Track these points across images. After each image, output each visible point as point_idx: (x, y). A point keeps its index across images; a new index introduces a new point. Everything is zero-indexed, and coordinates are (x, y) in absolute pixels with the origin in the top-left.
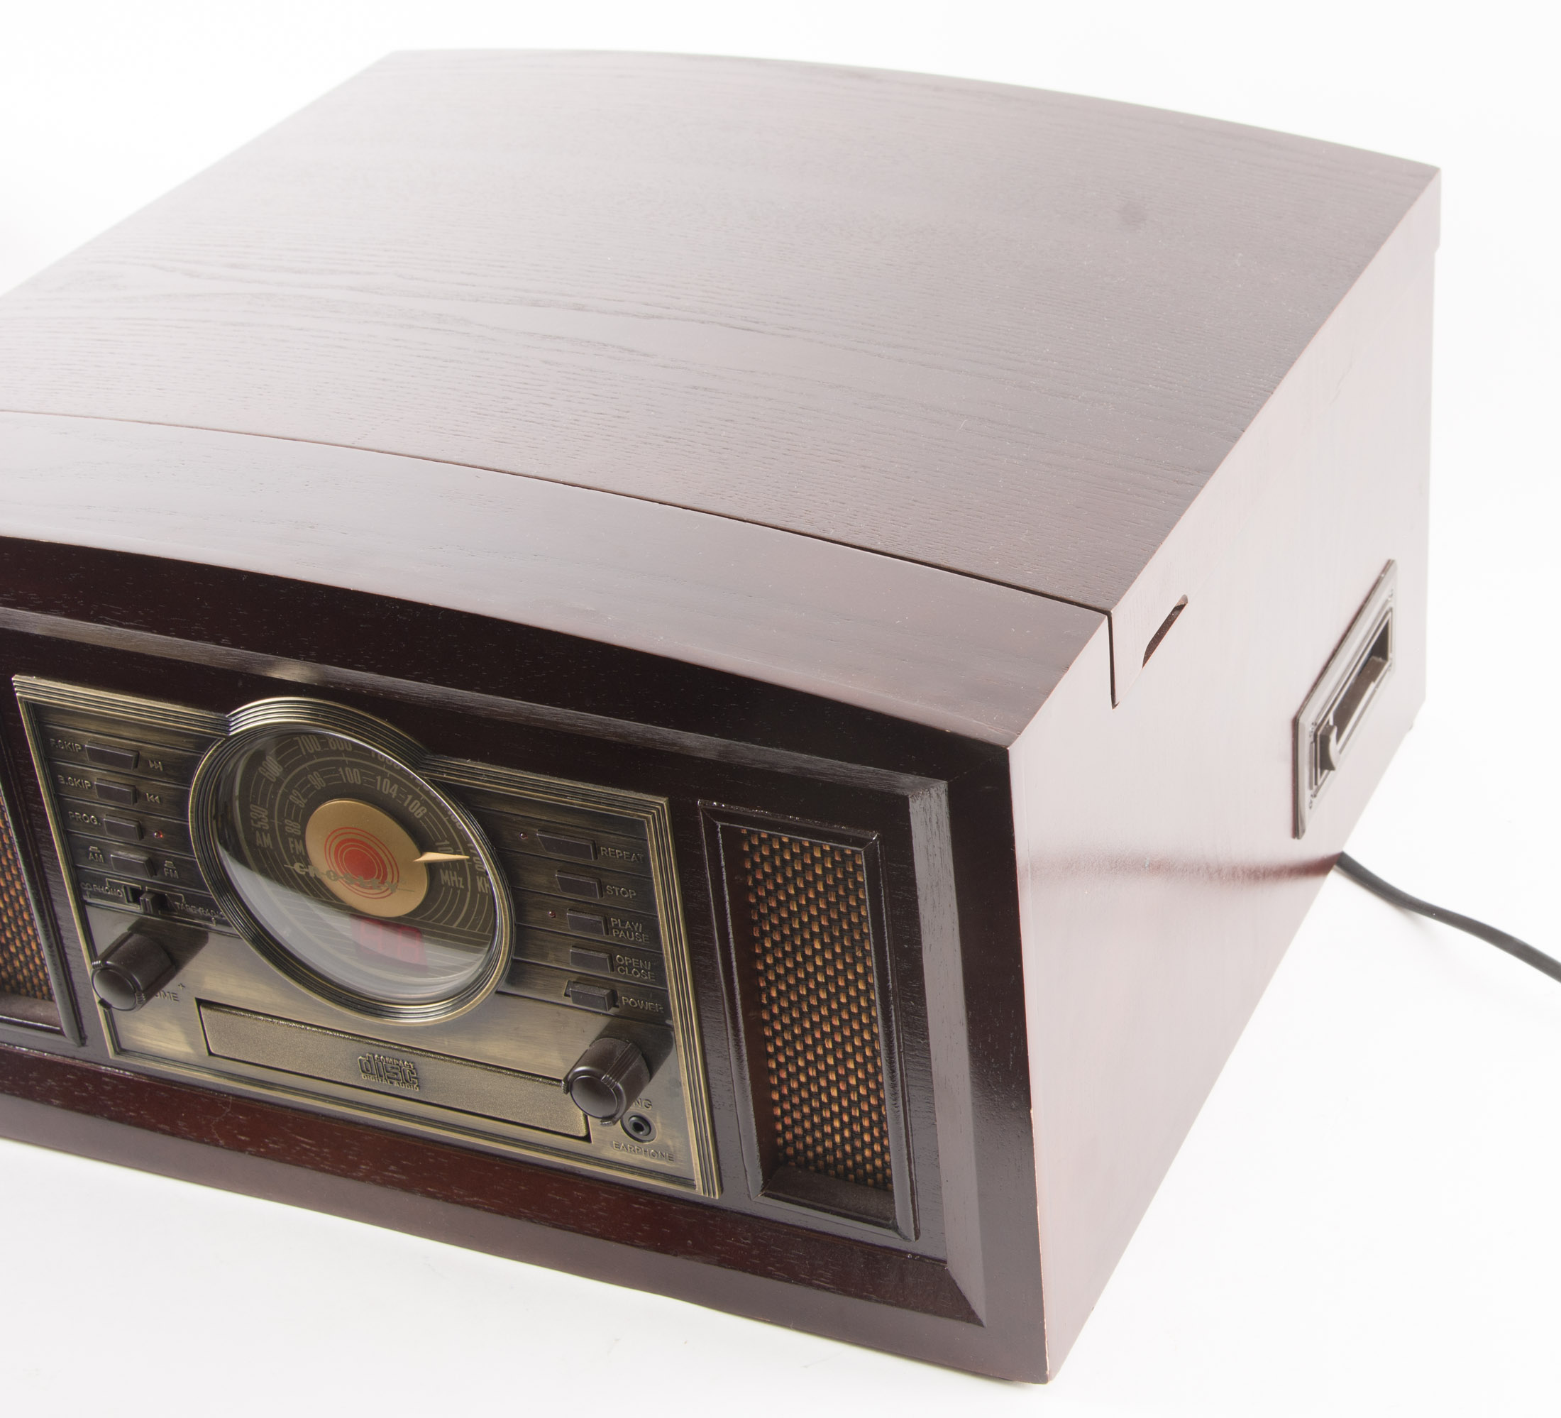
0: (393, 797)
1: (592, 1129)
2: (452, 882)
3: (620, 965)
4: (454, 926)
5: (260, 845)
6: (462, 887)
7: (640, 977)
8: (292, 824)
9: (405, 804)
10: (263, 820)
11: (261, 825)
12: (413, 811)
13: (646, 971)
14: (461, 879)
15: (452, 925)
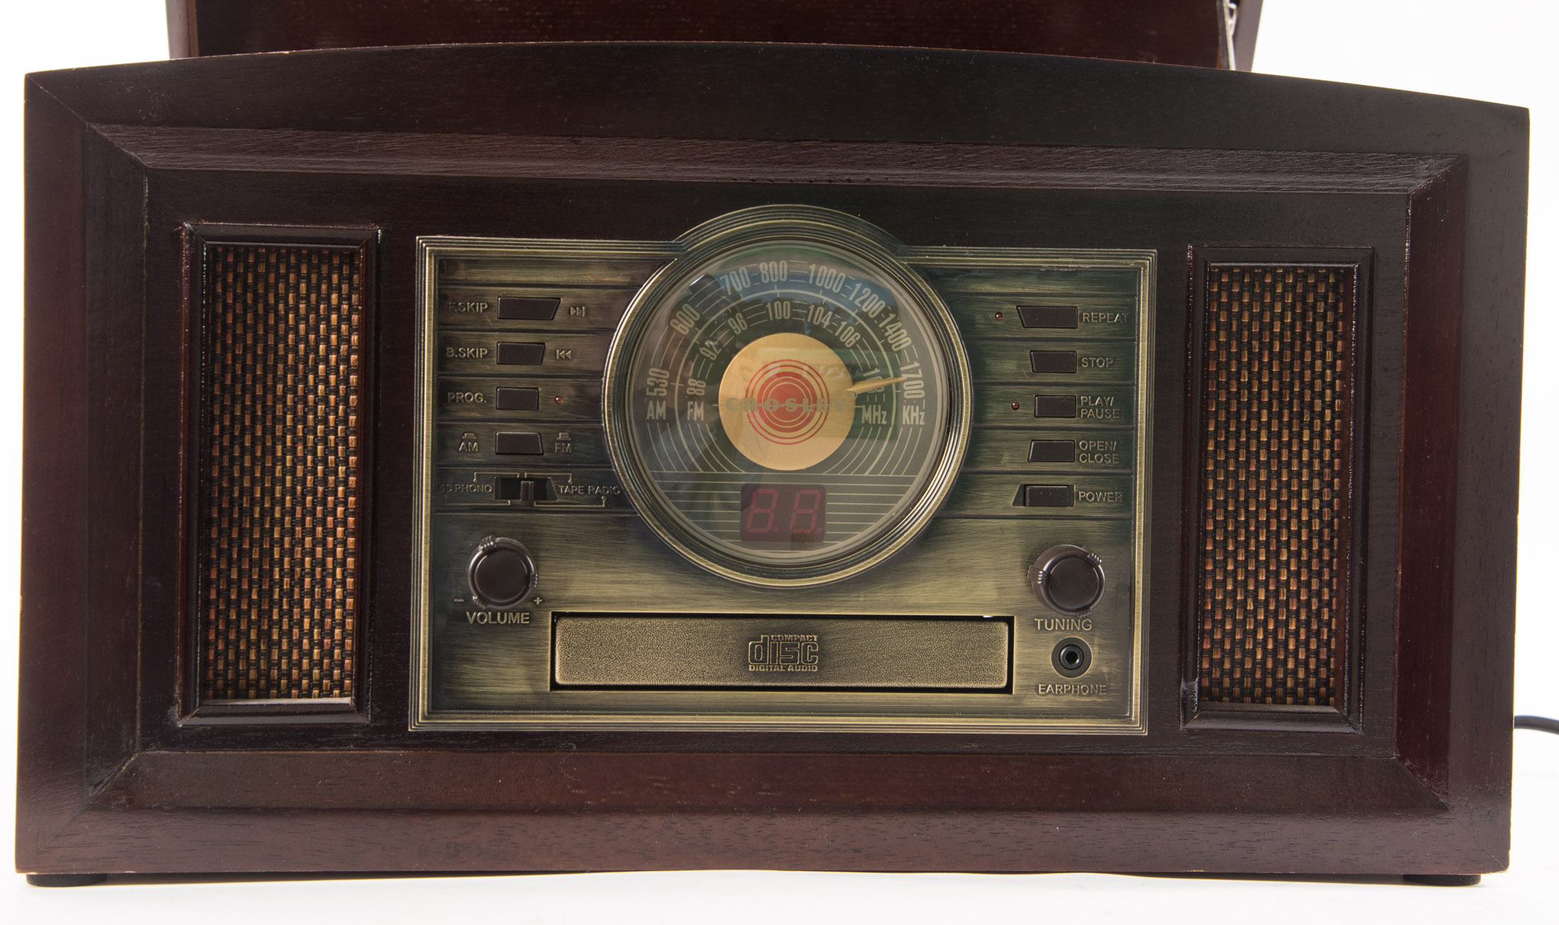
0: (825, 327)
1: (1018, 674)
2: (874, 419)
3: (1083, 452)
4: (866, 474)
5: (651, 417)
6: (884, 422)
7: (1103, 462)
8: (696, 383)
9: (837, 334)
10: (661, 385)
11: (658, 392)
12: (843, 341)
13: (1111, 452)
14: (885, 413)
15: (864, 472)
